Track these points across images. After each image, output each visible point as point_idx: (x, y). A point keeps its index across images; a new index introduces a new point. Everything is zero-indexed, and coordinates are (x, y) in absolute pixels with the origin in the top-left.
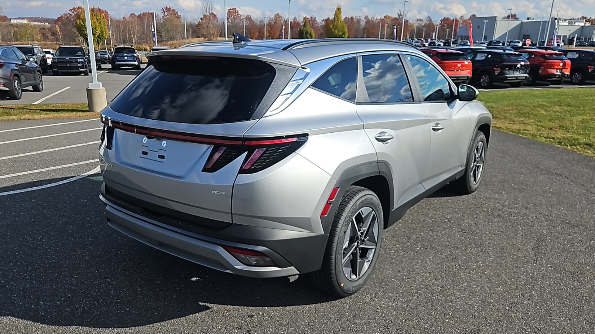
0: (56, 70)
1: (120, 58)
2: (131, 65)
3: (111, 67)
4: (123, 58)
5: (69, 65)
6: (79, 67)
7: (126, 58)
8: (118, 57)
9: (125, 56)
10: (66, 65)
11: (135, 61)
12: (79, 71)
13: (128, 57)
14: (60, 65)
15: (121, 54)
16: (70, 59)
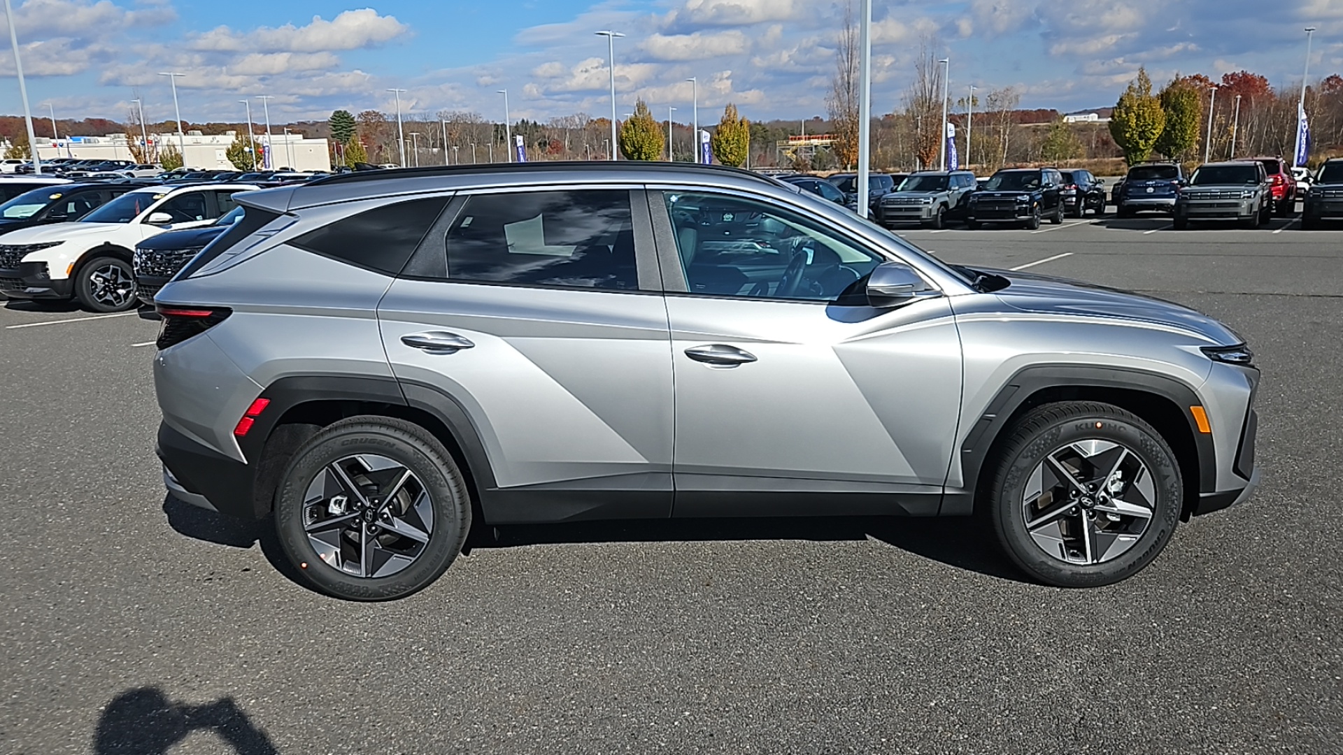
0: (973, 218)
1: (1135, 190)
2: (1160, 206)
3: (1115, 211)
4: (1143, 189)
5: (997, 208)
6: (1016, 212)
7: (1150, 190)
8: (1132, 187)
9: (1149, 186)
10: (991, 209)
11: (1171, 196)
12: (1014, 220)
13: (1154, 187)
14: (982, 209)
15: (1139, 183)
16: (1002, 195)
